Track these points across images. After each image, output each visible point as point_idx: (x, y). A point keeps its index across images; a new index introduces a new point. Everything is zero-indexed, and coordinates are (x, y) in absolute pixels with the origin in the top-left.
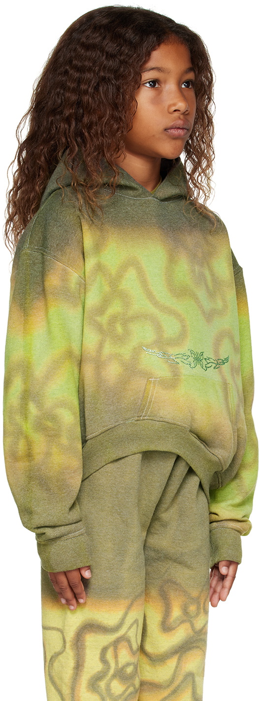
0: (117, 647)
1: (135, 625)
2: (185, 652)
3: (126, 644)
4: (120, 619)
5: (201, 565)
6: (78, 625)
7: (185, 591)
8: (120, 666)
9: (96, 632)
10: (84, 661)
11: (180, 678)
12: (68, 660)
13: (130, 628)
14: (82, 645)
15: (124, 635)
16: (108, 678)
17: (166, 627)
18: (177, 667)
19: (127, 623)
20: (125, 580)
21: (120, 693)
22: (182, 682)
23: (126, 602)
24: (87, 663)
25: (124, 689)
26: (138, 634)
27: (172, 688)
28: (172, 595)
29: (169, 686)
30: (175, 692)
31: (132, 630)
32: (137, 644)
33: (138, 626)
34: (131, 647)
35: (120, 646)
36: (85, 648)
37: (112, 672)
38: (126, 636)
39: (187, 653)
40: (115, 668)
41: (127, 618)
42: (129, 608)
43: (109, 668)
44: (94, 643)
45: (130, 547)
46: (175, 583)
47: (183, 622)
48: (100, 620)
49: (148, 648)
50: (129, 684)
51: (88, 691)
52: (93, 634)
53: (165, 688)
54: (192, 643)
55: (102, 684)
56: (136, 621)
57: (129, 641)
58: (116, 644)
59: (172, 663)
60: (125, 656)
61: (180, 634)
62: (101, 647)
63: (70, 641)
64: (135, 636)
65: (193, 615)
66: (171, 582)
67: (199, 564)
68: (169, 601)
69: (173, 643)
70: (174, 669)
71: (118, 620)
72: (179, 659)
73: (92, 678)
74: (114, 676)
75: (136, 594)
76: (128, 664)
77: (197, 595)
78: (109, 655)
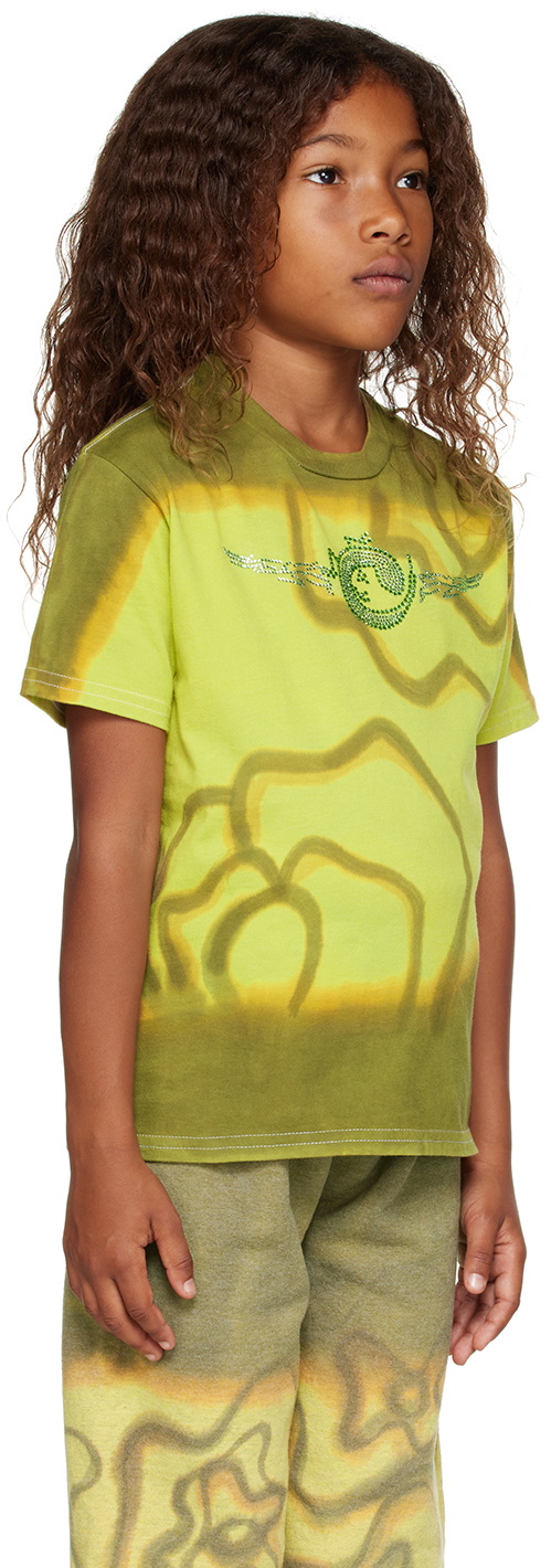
0: (207, 1480)
1: (258, 1439)
2: (397, 1496)
3: (229, 1476)
4: (218, 1420)
5: (431, 1298)
6: (128, 1423)
7: (392, 1358)
8: (214, 1522)
9: (163, 1443)
10: (137, 1506)
11: (378, 1553)
12: (106, 1500)
13: (241, 1441)
14: (135, 1469)
15: (226, 1456)
16: (188, 1547)
17: (350, 1439)
18: (372, 1530)
19: (233, 1431)
20: (234, 1334)
22: (380, 1563)
23: (236, 1384)
24: (143, 1510)
26: (268, 1458)
28: (364, 1366)
31: (246, 1445)
32: (266, 1479)
33: (268, 1438)
34: (243, 1486)
35: (213, 1481)
36: (141, 1477)
37: (196, 1534)
38: (230, 1458)
39: (402, 1497)
40: (203, 1527)
41: (235, 1420)
42: (242, 1397)
43: (191, 1524)
44: (161, 1467)
46: (370, 1339)
47: (387, 1426)
48: (173, 1418)
49: (309, 1485)
52: (158, 1447)
54: (411, 1475)
55: (175, 1560)
56: (262, 1427)
57: (237, 1471)
58: (206, 1474)
59: (361, 1521)
60: (226, 1503)
61: (384, 1455)
62: (174, 1479)
63: (111, 1460)
64: (256, 1459)
65: (411, 1411)
66: (362, 1335)
67: (424, 1296)
68: (357, 1380)
69: (367, 1476)
70: (365, 1533)
71: (213, 1422)
72: (380, 1513)
73: (153, 1545)
74: (201, 1544)
75: (261, 1366)
76: (233, 1522)
77: (420, 1365)
78: (192, 1497)
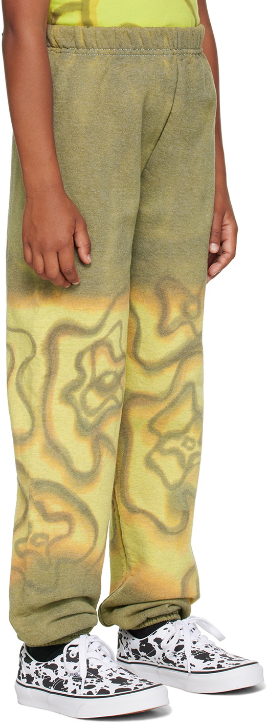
0: (94, 352)
1: (118, 328)
2: (186, 358)
3: (105, 349)
4: (100, 319)
5: (202, 257)
6: (50, 326)
7: (184, 288)
8: (98, 374)
9: (71, 334)
10: (57, 368)
11: (179, 389)
12: (40, 366)
13: (112, 331)
14: (55, 349)
15: (104, 338)
16: (83, 388)
17: (163, 331)
18: (175, 377)
19: (108, 325)
20: (107, 275)
21: (97, 406)
22: (181, 393)
23: (107, 300)
24: (60, 370)
25: (102, 402)
26: (122, 339)
27: (169, 401)
28: (170, 293)
29: (165, 398)
30: (173, 404)
31: (114, 333)
32: (121, 350)
33: (121, 328)
34: (112, 354)
35: (98, 351)
36: (58, 353)
37: (88, 381)
38: (106, 340)
39: (188, 359)
40: (92, 377)
41: (108, 319)
42: (111, 307)
43: (85, 376)
44: (69, 346)
45: (111, 235)
46: (173, 280)
47: (182, 324)
48: (76, 320)
49: (142, 355)
50: (108, 396)
51: (61, 402)
52: (67, 337)
53: (162, 401)
54: (193, 348)
55: (77, 395)
56: (119, 323)
57: (110, 346)
58: (94, 348)
59: (169, 373)
60: (103, 363)
61: (180, 339)
62: (77, 352)
63: (42, 345)
64: (118, 340)
65: (194, 316)
66: (169, 278)
67: (199, 256)
68: (167, 300)
69: (172, 349)
70: (172, 378)
71: (97, 320)
72: (179, 368)
73: (66, 387)
74: (90, 386)
75: (119, 290)
76: (107, 373)
77: (197, 292)
78: (86, 362)
